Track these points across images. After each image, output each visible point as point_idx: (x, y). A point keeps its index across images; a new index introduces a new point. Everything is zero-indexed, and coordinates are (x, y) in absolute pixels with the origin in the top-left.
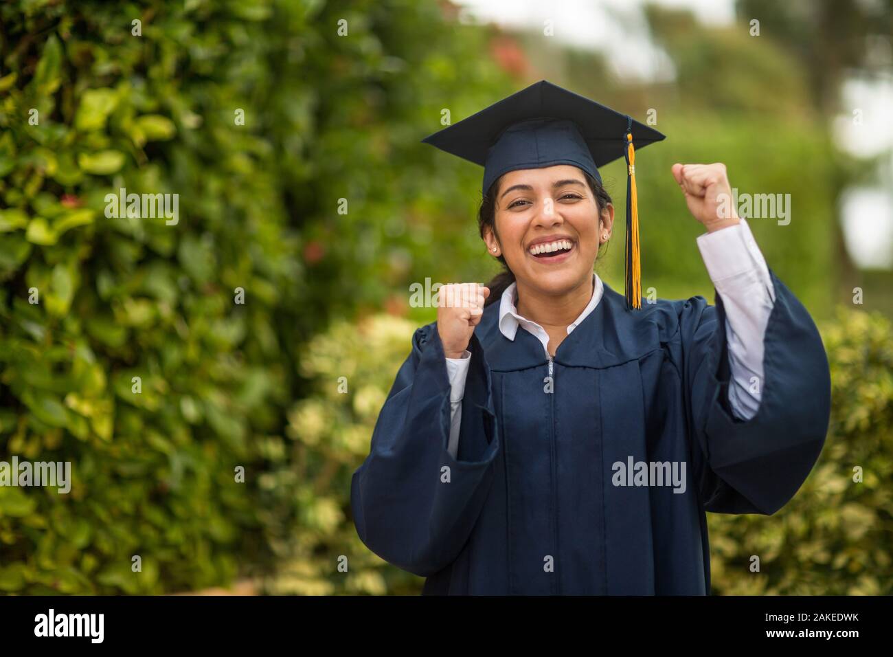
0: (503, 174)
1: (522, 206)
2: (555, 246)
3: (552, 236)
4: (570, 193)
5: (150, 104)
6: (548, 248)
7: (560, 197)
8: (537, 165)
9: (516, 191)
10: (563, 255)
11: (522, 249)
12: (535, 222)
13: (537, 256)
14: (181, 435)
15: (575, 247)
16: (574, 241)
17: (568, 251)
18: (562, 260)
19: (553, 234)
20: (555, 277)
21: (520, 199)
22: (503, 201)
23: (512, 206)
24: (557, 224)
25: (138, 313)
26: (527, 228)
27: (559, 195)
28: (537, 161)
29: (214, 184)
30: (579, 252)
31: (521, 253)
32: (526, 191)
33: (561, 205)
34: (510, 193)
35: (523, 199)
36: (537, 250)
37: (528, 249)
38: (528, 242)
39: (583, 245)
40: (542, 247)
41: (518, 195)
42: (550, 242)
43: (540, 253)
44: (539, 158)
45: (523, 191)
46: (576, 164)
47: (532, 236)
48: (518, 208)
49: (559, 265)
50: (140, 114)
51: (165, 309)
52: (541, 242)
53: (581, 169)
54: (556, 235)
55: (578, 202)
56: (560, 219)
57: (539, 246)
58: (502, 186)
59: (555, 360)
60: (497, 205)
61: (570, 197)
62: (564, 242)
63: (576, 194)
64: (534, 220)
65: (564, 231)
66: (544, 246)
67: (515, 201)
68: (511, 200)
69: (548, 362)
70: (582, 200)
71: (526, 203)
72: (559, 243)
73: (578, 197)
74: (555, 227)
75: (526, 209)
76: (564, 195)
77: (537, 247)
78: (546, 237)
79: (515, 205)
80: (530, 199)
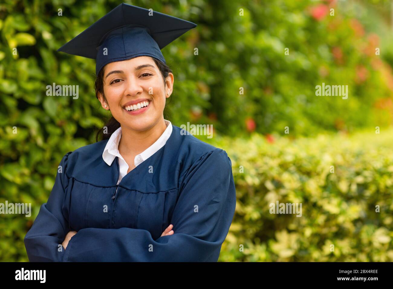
0: (106, 64)
1: (119, 83)
2: (139, 106)
3: (137, 100)
4: (146, 72)
7: (140, 76)
8: (125, 58)
9: (114, 74)
11: (121, 107)
12: (126, 94)
13: (129, 111)
15: (151, 104)
17: (147, 106)
19: (137, 99)
21: (116, 79)
22: (107, 80)
23: (112, 83)
24: (139, 93)
26: (122, 96)
27: (139, 74)
28: (124, 56)
31: (120, 110)
32: (120, 74)
33: (141, 80)
34: (111, 75)
35: (118, 78)
36: (128, 108)
37: (124, 107)
38: (123, 104)
40: (131, 106)
41: (115, 77)
42: (136, 104)
43: (131, 110)
44: (125, 54)
45: (118, 74)
46: (149, 55)
47: (125, 101)
48: (116, 84)
49: (142, 115)
52: (132, 104)
53: (152, 57)
54: (139, 100)
55: (150, 78)
56: (141, 90)
57: (130, 106)
58: (105, 71)
59: (120, 185)
60: (104, 82)
61: (146, 75)
62: (144, 102)
63: (149, 73)
64: (126, 92)
65: (143, 96)
66: (133, 106)
67: (113, 80)
68: (111, 80)
69: (117, 186)
70: (154, 76)
71: (121, 81)
72: (142, 103)
73: (150, 75)
74: (138, 95)
75: (121, 84)
76: (142, 74)
77: (129, 107)
78: (134, 101)
79: (114, 82)
80: (123, 78)
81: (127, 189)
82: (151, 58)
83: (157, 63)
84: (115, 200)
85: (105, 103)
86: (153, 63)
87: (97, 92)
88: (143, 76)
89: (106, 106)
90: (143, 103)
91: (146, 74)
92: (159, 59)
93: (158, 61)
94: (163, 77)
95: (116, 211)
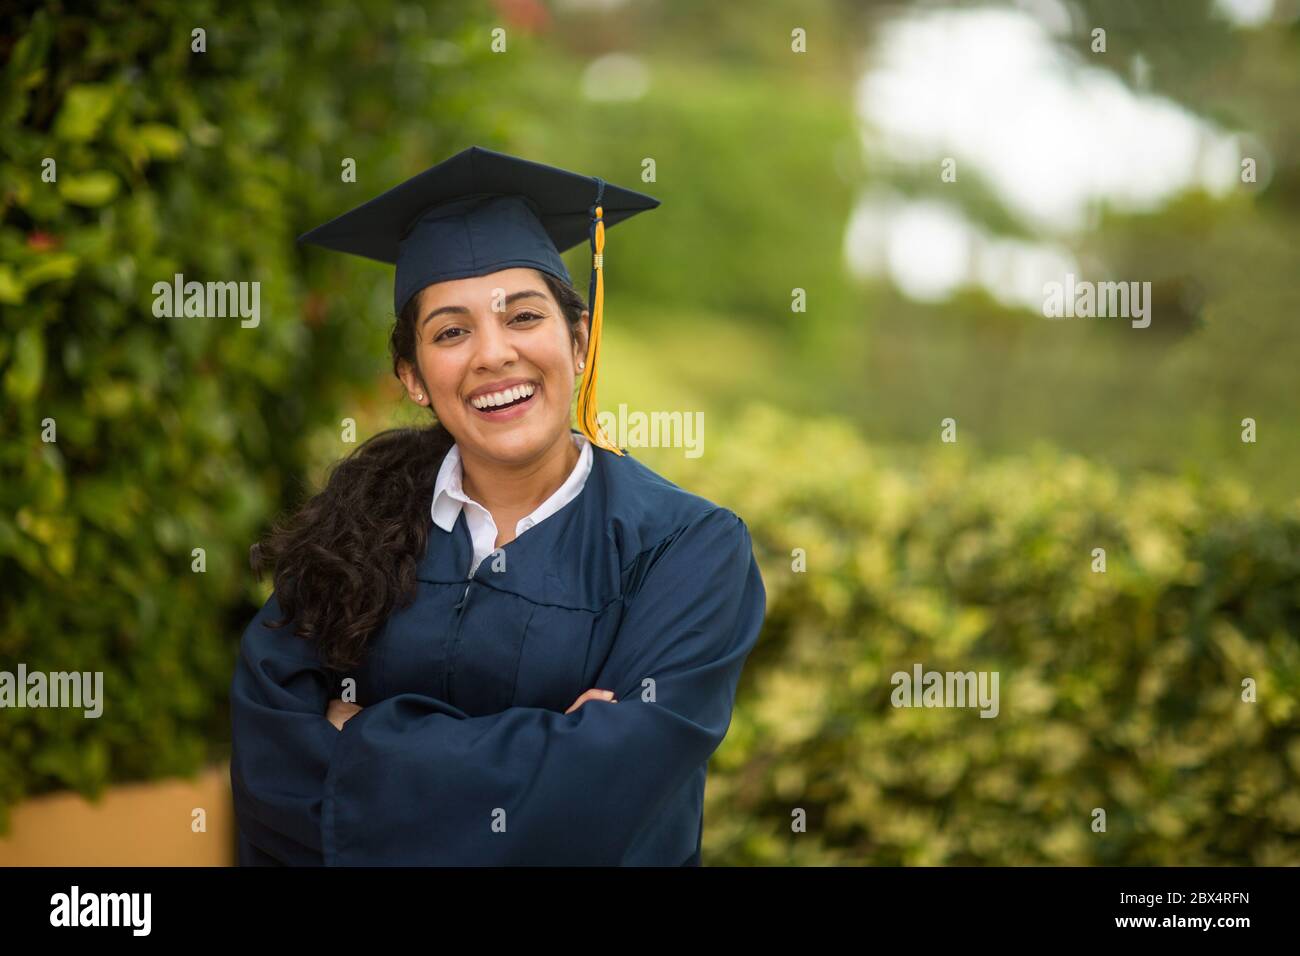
0: (424, 288)
1: (455, 338)
2: (509, 396)
3: (502, 382)
4: (524, 311)
5: (151, 108)
6: (498, 399)
7: (510, 319)
8: (472, 273)
9: (443, 316)
10: (522, 405)
11: (460, 400)
12: (476, 363)
13: (482, 409)
14: (153, 569)
15: (539, 392)
16: (538, 384)
17: (528, 398)
18: (520, 414)
19: (504, 378)
20: (513, 439)
21: (451, 327)
22: (427, 330)
23: (438, 339)
24: (509, 363)
25: (115, 399)
26: (465, 372)
28: (470, 266)
29: (221, 222)
30: (547, 400)
31: (459, 408)
32: (458, 315)
33: (513, 331)
34: (436, 318)
35: (456, 326)
36: (482, 401)
37: (468, 400)
38: (467, 391)
39: (552, 389)
40: (489, 397)
41: (449, 322)
42: (501, 391)
43: (488, 406)
44: (475, 261)
45: (455, 315)
47: (473, 383)
48: (448, 342)
49: (517, 422)
50: (139, 121)
51: (146, 394)
52: (488, 391)
53: (539, 270)
54: (507, 380)
55: (537, 325)
56: (513, 355)
57: (486, 397)
58: (423, 307)
59: (476, 579)
60: (418, 336)
61: (525, 317)
62: (522, 388)
63: (534, 312)
64: (476, 360)
65: (521, 372)
66: (493, 396)
67: (444, 330)
68: (438, 329)
69: (469, 581)
70: (545, 320)
71: (461, 332)
72: (515, 390)
73: (537, 317)
74: (507, 368)
75: (462, 342)
76: (516, 315)
77: (482, 398)
78: (494, 384)
79: (445, 336)
80: (467, 326)
81: (494, 588)
82: (537, 273)
83: (552, 287)
84: (462, 613)
85: (418, 390)
86: (541, 288)
87: (398, 358)
88: (518, 321)
89: (421, 397)
90: (518, 388)
91: (526, 313)
92: (557, 275)
93: (553, 279)
94: (566, 321)
95: (462, 642)
